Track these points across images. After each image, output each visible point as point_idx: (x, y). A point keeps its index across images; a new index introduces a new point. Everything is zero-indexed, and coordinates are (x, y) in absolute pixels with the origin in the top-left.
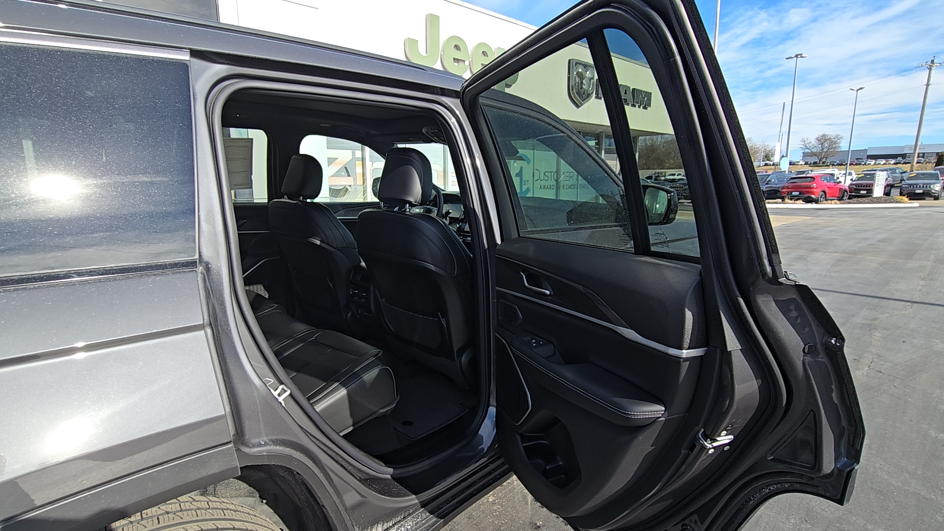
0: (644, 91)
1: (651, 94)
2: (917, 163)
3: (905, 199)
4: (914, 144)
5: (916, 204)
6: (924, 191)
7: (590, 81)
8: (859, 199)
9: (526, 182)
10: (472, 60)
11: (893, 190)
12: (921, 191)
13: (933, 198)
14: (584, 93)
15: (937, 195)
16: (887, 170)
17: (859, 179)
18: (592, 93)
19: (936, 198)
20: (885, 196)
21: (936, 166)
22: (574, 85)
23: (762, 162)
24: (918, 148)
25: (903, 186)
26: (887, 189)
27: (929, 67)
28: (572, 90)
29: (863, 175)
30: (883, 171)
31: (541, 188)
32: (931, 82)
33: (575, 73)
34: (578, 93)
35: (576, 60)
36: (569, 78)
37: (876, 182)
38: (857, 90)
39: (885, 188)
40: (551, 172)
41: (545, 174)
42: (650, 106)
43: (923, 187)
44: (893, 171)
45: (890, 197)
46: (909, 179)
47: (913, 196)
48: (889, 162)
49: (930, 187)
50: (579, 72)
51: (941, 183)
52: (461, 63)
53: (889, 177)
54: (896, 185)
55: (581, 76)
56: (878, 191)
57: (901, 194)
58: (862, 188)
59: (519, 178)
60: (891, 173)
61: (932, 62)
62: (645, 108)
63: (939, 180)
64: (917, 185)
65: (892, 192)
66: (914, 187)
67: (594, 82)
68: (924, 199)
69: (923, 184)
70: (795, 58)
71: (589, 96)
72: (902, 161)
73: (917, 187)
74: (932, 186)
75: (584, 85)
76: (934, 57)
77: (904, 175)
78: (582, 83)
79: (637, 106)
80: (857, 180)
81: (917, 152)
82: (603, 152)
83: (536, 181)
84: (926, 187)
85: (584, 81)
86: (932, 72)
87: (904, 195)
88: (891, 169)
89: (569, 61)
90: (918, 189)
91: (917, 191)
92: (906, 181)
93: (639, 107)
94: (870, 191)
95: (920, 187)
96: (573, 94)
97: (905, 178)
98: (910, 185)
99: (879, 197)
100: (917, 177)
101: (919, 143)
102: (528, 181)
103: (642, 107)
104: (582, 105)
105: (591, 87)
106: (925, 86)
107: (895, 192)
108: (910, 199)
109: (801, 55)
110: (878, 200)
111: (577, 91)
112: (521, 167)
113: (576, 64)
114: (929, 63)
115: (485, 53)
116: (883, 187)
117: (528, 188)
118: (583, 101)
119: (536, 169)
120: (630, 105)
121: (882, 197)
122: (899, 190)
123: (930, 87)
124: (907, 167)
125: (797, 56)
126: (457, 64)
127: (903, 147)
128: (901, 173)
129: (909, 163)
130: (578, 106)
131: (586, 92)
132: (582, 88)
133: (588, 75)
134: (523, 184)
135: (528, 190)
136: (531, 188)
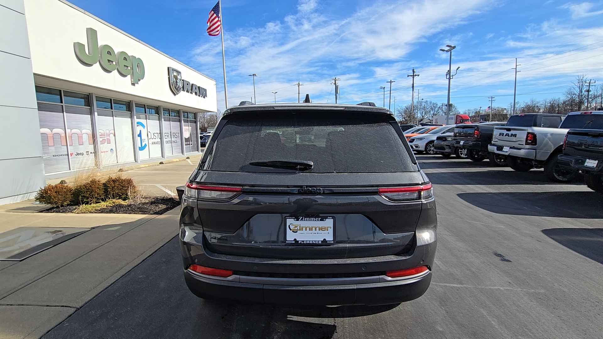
7: (180, 81)
9: (144, 140)
10: (118, 62)
18: (181, 87)
22: (173, 82)
28: (172, 85)
31: (152, 144)
33: (173, 76)
34: (175, 87)
35: (171, 68)
36: (169, 78)
38: (275, 93)
40: (157, 133)
41: (154, 134)
42: (206, 96)
52: (111, 63)
55: (176, 77)
59: (140, 137)
62: (204, 97)
67: (182, 82)
70: (253, 76)
75: (178, 83)
78: (177, 82)
82: (183, 121)
83: (150, 139)
85: (178, 81)
96: (172, 88)
102: (145, 139)
104: (177, 94)
105: (181, 84)
109: (255, 74)
112: (140, 131)
113: (172, 70)
115: (126, 59)
117: (145, 144)
118: (178, 92)
119: (149, 132)
125: (253, 75)
130: (175, 95)
133: (179, 77)
134: (142, 141)
135: (146, 145)
136: (147, 144)
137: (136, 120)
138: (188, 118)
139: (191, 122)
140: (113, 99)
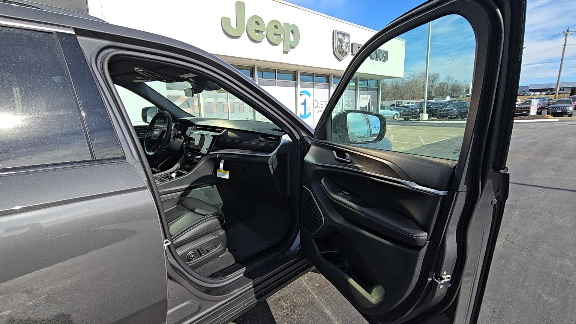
0: (383, 51)
1: (387, 52)
2: (559, 94)
3: (550, 116)
4: (557, 82)
5: (557, 119)
6: (562, 111)
7: (347, 44)
8: (521, 117)
9: (308, 109)
10: (268, 31)
11: (543, 111)
12: (560, 111)
13: (568, 116)
14: (343, 52)
15: (570, 113)
16: (539, 99)
17: (522, 104)
18: (349, 52)
19: (570, 115)
20: (538, 115)
21: (570, 95)
22: (336, 47)
23: (464, 95)
24: (559, 84)
25: (549, 108)
26: (539, 110)
27: (565, 34)
28: (336, 50)
29: (524, 102)
30: (537, 99)
31: (318, 112)
32: (567, 43)
33: (337, 39)
34: (340, 52)
35: (337, 31)
36: (333, 42)
37: (532, 106)
39: (538, 109)
40: (325, 102)
41: (321, 103)
42: (387, 60)
43: (562, 109)
44: (544, 99)
45: (540, 115)
46: (553, 103)
47: (555, 115)
48: (543, 93)
49: (566, 108)
50: (339, 38)
51: (573, 106)
52: (260, 33)
53: (541, 103)
54: (546, 108)
55: (341, 41)
56: (533, 112)
57: (548, 113)
58: (524, 110)
59: (304, 106)
60: (542, 100)
61: (568, 31)
62: (384, 61)
63: (571, 104)
64: (558, 107)
65: (543, 112)
66: (556, 109)
67: (349, 45)
68: (563, 116)
69: (562, 107)
71: (346, 53)
72: (550, 93)
73: (558, 109)
74: (567, 108)
75: (344, 47)
76: (569, 28)
77: (550, 101)
78: (342, 46)
79: (379, 60)
80: (521, 105)
81: (559, 87)
82: (358, 89)
83: (315, 108)
84: (564, 109)
85: (343, 45)
86: (568, 37)
87: (549, 114)
88: (542, 98)
89: (333, 31)
90: (559, 110)
91: (558, 111)
92: (551, 105)
93: (380, 60)
94: (528, 112)
95: (560, 109)
96: (336, 52)
97: (550, 103)
98: (554, 107)
99: (534, 116)
100: (558, 102)
101: (560, 82)
102: (309, 108)
103: (382, 60)
104: (342, 59)
105: (348, 48)
106: (563, 46)
107: (544, 112)
108: (554, 116)
110: (533, 117)
111: (339, 51)
112: (305, 99)
113: (338, 33)
114: (566, 32)
115: (276, 27)
116: (537, 109)
117: (310, 112)
118: (343, 57)
119: (315, 100)
120: (374, 59)
121: (535, 115)
122: (547, 111)
123: (566, 47)
124: (552, 97)
126: (257, 34)
127: (551, 84)
128: (549, 100)
129: (554, 94)
130: (340, 60)
131: (344, 52)
132: (342, 48)
133: (346, 40)
134: (307, 109)
135: (310, 114)
136: (312, 113)
137: (300, 89)
138: (367, 86)
139: (371, 89)
140: (277, 70)
